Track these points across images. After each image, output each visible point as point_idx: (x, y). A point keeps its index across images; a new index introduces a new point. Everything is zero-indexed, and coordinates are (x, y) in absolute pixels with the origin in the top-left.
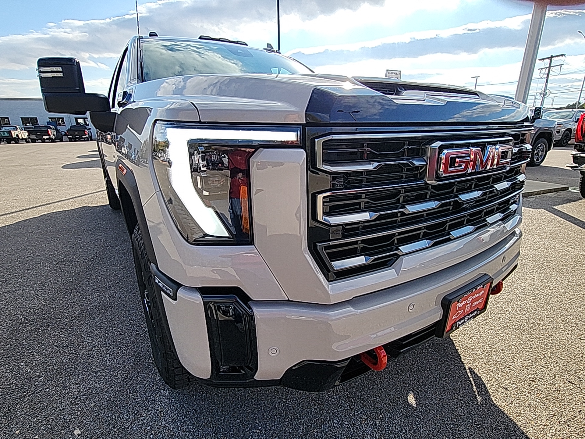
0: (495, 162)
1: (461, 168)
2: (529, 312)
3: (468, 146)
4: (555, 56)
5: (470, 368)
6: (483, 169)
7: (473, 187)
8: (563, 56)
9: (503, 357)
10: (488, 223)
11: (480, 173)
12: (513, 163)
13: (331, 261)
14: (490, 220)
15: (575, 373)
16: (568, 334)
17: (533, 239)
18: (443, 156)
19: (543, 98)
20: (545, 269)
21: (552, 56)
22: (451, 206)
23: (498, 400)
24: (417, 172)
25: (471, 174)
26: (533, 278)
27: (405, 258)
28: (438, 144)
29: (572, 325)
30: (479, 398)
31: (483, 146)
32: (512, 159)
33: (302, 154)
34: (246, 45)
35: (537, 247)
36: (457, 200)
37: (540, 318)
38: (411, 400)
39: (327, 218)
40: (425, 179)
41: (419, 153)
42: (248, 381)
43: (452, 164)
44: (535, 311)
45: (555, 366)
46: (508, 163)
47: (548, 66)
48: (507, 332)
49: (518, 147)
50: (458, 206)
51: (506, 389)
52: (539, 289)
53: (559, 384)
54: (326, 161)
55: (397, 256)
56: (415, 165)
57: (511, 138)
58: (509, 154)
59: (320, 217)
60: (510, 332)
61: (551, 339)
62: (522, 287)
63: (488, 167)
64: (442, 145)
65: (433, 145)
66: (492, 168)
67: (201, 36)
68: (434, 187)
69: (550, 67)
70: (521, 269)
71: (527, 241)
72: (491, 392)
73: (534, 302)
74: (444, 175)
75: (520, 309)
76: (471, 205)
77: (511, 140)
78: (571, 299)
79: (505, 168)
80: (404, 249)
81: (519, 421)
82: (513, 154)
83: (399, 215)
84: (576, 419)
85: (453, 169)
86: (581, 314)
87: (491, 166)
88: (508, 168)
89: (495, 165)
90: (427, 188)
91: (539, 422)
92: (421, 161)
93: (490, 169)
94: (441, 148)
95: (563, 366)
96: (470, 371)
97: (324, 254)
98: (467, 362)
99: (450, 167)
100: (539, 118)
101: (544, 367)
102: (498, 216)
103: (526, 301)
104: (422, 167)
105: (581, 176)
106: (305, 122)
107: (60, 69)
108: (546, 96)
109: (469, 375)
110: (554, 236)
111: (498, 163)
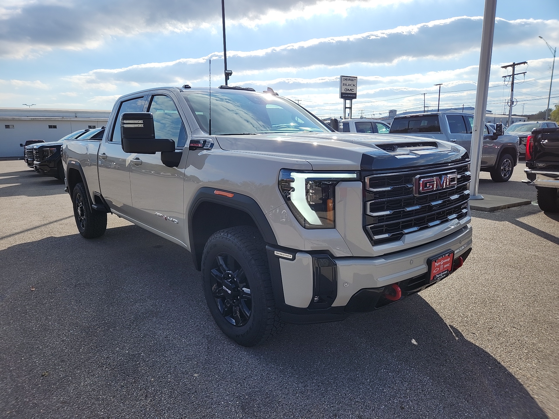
0: (448, 184)
1: (430, 187)
2: (490, 293)
3: (432, 176)
4: (518, 64)
5: (450, 325)
6: (441, 188)
7: (438, 198)
8: (526, 64)
9: (471, 318)
10: (449, 219)
11: (440, 190)
12: (458, 184)
13: (374, 235)
14: (450, 217)
15: (518, 323)
16: (516, 304)
17: (496, 246)
18: (421, 182)
19: (511, 106)
20: (504, 266)
21: (514, 63)
22: (427, 208)
23: (469, 338)
24: (409, 190)
25: (436, 191)
26: (495, 273)
27: (406, 236)
28: (418, 176)
29: (520, 299)
30: (457, 338)
31: (440, 176)
32: (458, 182)
33: (360, 184)
34: (254, 91)
35: (499, 251)
36: (429, 205)
37: (498, 296)
38: (414, 341)
39: (371, 213)
40: (413, 194)
41: (409, 181)
42: (328, 309)
43: (426, 186)
44: (495, 292)
45: (505, 320)
46: (455, 184)
47: (511, 74)
48: (474, 306)
49: (461, 175)
50: (431, 208)
51: (474, 333)
52: (498, 279)
53: (508, 329)
54: (371, 186)
55: (403, 234)
56: (408, 187)
57: (455, 170)
58: (456, 180)
59: (368, 212)
60: (476, 305)
61: (504, 307)
62: (486, 279)
63: (444, 187)
64: (420, 177)
65: (416, 177)
66: (446, 187)
67: (222, 86)
68: (418, 198)
69: (513, 75)
70: (486, 267)
71: (492, 247)
72: (464, 335)
73: (494, 287)
74: (422, 192)
75: (484, 292)
76: (437, 208)
77: (456, 171)
78: (521, 284)
79: (454, 186)
80: (406, 231)
81: (482, 347)
82: (458, 179)
83: (402, 212)
84: (516, 343)
85: (426, 188)
86: (527, 292)
87: (445, 186)
88: (456, 187)
89: (448, 185)
90: (414, 199)
91: (493, 346)
92: (411, 185)
93: (445, 188)
94: (420, 178)
95: (510, 320)
96: (450, 327)
97: (370, 231)
98: (448, 322)
99: (425, 188)
100: (501, 135)
101: (498, 322)
102: (454, 216)
103: (488, 287)
104: (411, 188)
105: (537, 190)
106: (360, 170)
107: (141, 122)
108: (513, 105)
109: (450, 328)
110: (514, 243)
111: (449, 184)
